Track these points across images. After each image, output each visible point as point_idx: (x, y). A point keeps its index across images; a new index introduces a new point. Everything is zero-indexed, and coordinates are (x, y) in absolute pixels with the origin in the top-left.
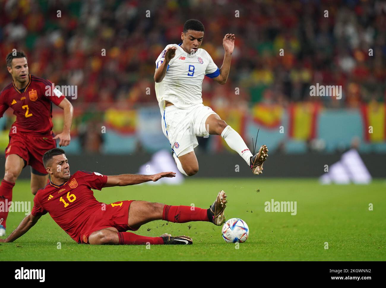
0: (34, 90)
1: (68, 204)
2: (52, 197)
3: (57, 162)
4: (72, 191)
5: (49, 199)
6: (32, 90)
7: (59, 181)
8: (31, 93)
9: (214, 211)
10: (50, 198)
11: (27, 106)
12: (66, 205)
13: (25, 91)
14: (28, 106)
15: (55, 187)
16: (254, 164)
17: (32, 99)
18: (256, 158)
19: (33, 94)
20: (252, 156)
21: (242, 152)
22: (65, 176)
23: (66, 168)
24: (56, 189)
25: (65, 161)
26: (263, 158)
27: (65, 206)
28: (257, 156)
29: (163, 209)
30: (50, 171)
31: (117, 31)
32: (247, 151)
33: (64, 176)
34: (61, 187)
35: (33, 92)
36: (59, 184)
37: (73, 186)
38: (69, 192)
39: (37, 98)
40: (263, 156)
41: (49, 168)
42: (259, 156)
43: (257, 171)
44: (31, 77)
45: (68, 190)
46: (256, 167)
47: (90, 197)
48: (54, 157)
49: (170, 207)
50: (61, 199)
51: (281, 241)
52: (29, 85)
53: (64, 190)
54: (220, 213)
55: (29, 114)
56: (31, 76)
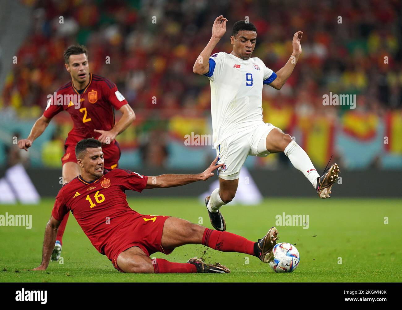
0: (94, 91)
1: (95, 205)
2: (79, 194)
3: (91, 155)
4: (102, 191)
5: (74, 197)
6: (93, 90)
7: (89, 177)
8: (90, 94)
9: (262, 247)
10: (76, 195)
11: (85, 109)
12: (93, 205)
13: (84, 92)
14: (87, 109)
15: (84, 183)
16: (321, 185)
17: (91, 100)
18: (325, 179)
19: (93, 95)
20: (319, 176)
21: (308, 172)
22: (97, 173)
23: (100, 165)
24: (85, 186)
25: (100, 156)
26: (333, 178)
27: (91, 207)
28: (326, 176)
29: (203, 234)
30: (81, 164)
31: (184, 26)
32: (313, 171)
33: (95, 173)
34: (91, 184)
35: (94, 93)
36: (89, 180)
37: (105, 185)
38: (99, 192)
39: (97, 100)
40: (333, 176)
41: (80, 159)
42: (328, 176)
43: (325, 194)
44: (93, 77)
45: (98, 189)
46: (324, 188)
47: (121, 201)
48: (88, 149)
49: (211, 233)
50: (88, 198)
51: (376, 271)
52: (89, 85)
53: (94, 188)
54: (268, 251)
55: (87, 118)
56: (92, 75)
